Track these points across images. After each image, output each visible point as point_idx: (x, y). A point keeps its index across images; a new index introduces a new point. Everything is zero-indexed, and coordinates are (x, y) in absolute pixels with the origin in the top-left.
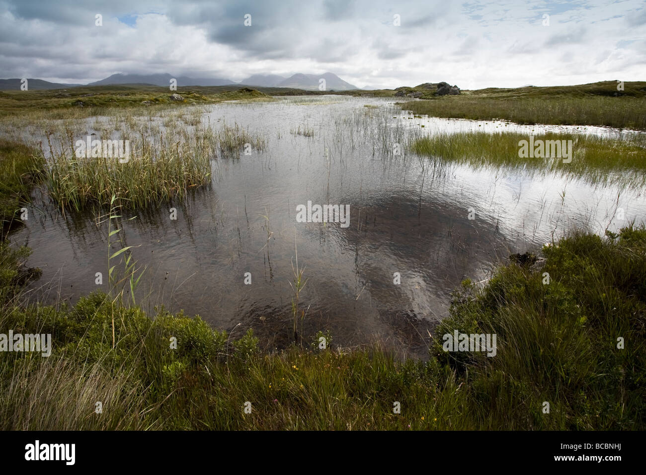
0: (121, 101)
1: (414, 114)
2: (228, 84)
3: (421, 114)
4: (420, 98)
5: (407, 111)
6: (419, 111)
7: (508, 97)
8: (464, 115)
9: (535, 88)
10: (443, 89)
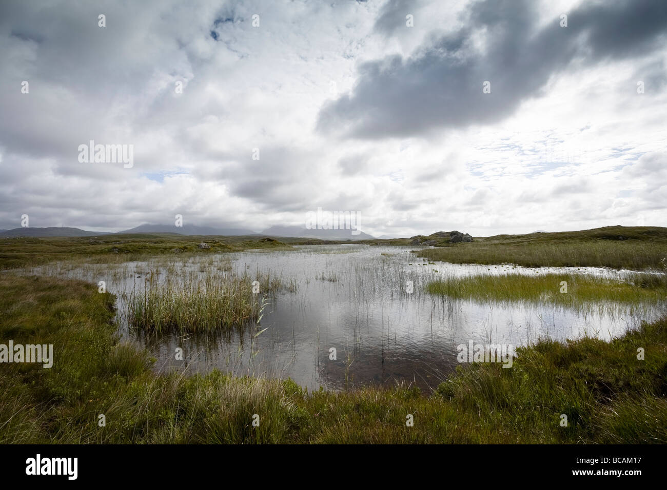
0: (153, 249)
1: (428, 260)
2: (250, 234)
3: (435, 261)
4: (435, 246)
5: (422, 258)
6: (433, 258)
7: (518, 242)
8: (475, 261)
9: (543, 234)
10: (455, 238)
